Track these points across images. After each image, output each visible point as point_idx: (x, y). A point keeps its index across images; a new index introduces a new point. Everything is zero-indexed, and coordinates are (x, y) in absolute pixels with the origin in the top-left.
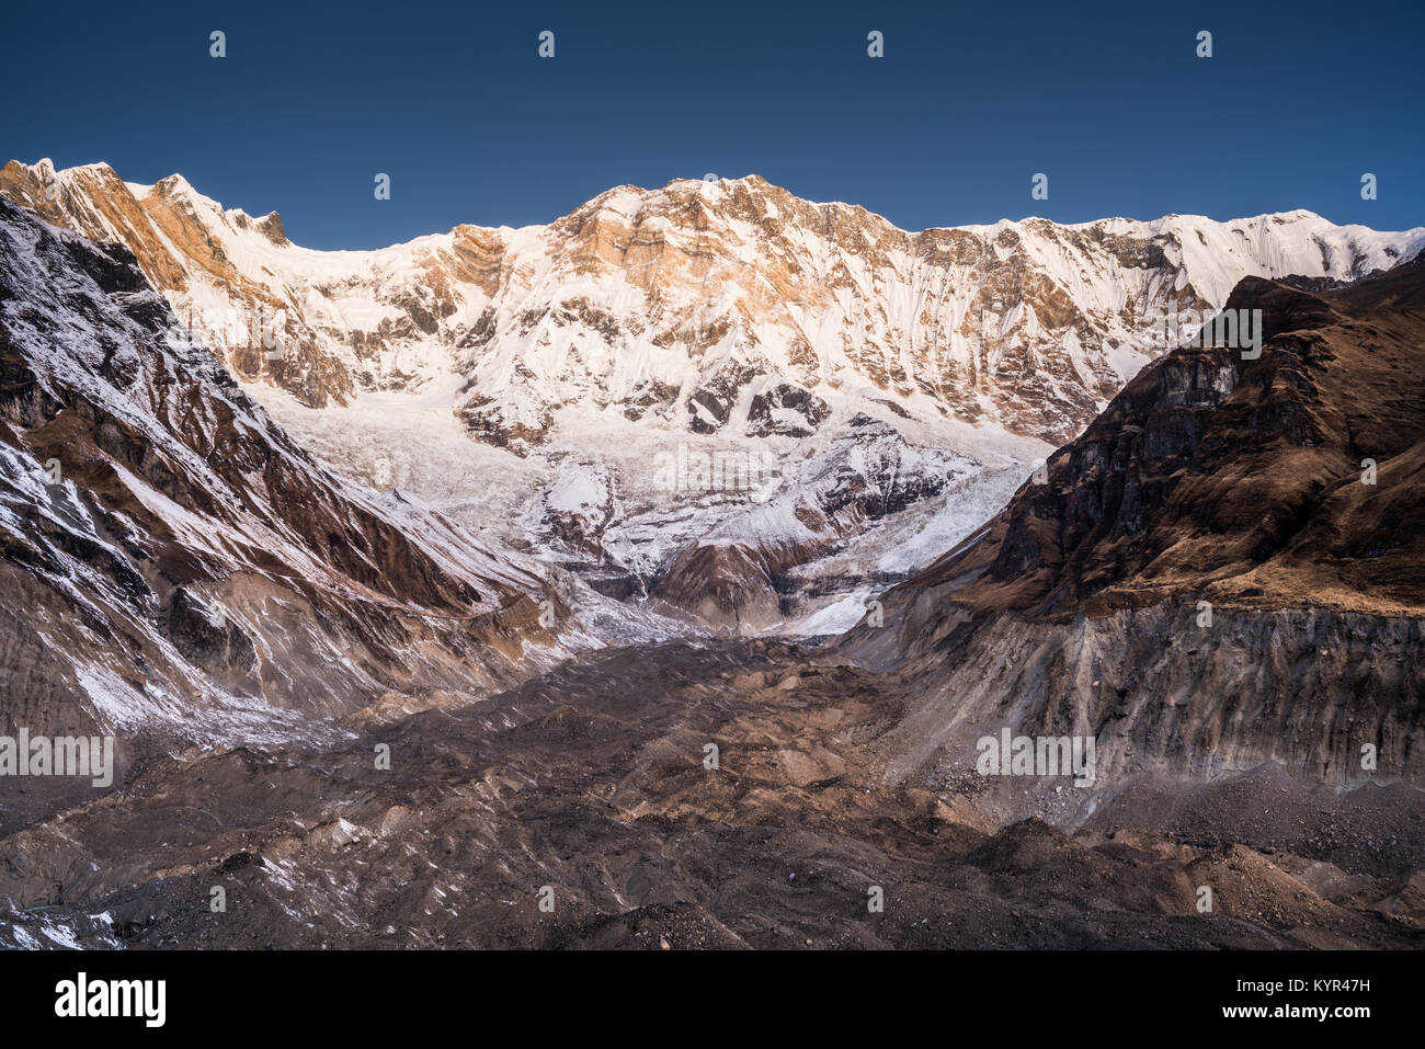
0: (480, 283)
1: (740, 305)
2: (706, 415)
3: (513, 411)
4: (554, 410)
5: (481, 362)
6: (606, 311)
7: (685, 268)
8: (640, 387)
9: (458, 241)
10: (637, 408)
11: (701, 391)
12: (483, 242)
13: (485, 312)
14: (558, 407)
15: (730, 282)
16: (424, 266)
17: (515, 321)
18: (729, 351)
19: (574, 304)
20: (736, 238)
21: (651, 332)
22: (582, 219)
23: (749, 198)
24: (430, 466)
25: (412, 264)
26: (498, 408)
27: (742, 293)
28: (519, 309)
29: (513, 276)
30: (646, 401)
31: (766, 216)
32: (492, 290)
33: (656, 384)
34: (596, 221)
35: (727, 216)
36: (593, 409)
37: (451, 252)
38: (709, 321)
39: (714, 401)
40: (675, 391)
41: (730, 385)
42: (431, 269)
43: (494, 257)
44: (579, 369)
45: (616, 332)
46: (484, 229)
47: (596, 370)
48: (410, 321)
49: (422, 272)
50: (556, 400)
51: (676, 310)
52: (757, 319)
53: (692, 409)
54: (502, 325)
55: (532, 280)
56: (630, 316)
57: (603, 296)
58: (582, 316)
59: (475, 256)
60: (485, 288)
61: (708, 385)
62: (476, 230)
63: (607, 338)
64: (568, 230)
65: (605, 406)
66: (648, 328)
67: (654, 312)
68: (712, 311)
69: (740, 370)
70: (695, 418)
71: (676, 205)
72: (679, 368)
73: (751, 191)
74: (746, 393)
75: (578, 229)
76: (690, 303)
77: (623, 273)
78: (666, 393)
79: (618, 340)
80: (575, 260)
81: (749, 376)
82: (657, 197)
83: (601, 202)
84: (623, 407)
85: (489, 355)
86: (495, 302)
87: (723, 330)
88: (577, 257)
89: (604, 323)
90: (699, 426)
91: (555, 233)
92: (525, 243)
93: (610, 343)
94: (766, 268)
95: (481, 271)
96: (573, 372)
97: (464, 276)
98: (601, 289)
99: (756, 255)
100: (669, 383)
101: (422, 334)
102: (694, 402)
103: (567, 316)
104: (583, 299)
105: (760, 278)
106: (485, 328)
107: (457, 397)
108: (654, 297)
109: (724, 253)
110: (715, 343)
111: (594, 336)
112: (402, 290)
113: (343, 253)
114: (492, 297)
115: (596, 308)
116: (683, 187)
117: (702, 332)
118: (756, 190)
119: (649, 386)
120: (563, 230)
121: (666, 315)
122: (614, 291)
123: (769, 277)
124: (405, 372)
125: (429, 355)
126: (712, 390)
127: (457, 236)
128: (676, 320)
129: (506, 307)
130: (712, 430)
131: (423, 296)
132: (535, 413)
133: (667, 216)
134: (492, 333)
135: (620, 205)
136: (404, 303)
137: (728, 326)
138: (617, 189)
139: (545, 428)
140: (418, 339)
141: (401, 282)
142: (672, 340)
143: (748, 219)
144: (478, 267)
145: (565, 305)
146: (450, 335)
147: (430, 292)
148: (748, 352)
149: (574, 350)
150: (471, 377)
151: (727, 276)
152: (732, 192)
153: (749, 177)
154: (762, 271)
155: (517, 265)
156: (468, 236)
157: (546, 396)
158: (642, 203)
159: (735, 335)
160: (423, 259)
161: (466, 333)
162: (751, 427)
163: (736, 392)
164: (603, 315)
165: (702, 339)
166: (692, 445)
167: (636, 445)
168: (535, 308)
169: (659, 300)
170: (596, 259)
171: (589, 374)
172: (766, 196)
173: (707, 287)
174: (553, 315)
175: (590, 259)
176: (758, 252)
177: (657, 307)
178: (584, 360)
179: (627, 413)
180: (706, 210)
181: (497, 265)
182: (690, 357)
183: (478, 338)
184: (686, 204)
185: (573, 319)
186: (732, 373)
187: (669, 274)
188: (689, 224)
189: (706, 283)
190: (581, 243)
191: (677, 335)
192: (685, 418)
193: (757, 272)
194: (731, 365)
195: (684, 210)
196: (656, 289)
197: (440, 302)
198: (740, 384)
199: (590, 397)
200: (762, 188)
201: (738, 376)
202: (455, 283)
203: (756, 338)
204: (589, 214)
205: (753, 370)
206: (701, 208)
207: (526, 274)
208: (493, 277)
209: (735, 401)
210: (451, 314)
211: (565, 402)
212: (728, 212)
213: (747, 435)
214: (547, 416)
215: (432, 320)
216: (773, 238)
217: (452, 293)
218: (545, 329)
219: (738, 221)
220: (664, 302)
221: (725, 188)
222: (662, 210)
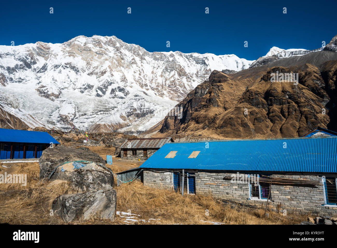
0: (43, 57)
1: (109, 67)
2: (100, 93)
3: (51, 90)
5: (43, 77)
6: (76, 66)
7: (96, 57)
8: (84, 85)
9: (38, 46)
10: (83, 90)
11: (99, 87)
12: (44, 46)
13: (44, 64)
14: (63, 89)
15: (107, 61)
16: (28, 51)
17: (52, 67)
18: (106, 77)
19: (68, 64)
20: (109, 50)
21: (87, 72)
22: (71, 43)
24: (29, 102)
25: (25, 51)
26: (47, 89)
27: (110, 64)
28: (53, 64)
29: (52, 56)
30: (85, 89)
31: (116, 46)
32: (46, 59)
33: (88, 85)
34: (74, 44)
35: (107, 45)
36: (72, 90)
37: (36, 48)
38: (102, 70)
39: (103, 89)
40: (93, 86)
41: (106, 86)
42: (30, 52)
43: (47, 51)
44: (69, 80)
45: (78, 71)
46: (45, 43)
47: (73, 81)
48: (24, 65)
49: (28, 53)
50: (62, 87)
51: (94, 67)
52: (113, 70)
53: (97, 91)
54: (49, 67)
55: (57, 57)
56: (82, 68)
57: (75, 62)
58: (70, 67)
59: (42, 50)
60: (45, 58)
61: (101, 86)
62: (42, 43)
63: (76, 73)
64: (67, 45)
65: (75, 89)
66: (87, 71)
68: (102, 68)
69: (109, 82)
70: (97, 93)
71: (95, 41)
72: (94, 81)
73: (113, 40)
74: (110, 88)
75: (69, 45)
76: (97, 65)
77: (81, 57)
78: (90, 87)
79: (79, 73)
80: (69, 53)
81: (111, 84)
82: (90, 39)
83: (76, 39)
84: (80, 90)
85: (45, 75)
86: (47, 62)
87: (105, 72)
89: (75, 69)
90: (98, 95)
91: (64, 46)
92: (56, 48)
93: (77, 74)
94: (116, 58)
95: (44, 54)
96: (67, 81)
97: (39, 54)
98: (75, 60)
99: (113, 55)
100: (91, 85)
101: (27, 69)
102: (97, 89)
103: (66, 67)
104: (70, 63)
105: (114, 61)
106: (44, 68)
107: (36, 85)
108: (88, 63)
109: (106, 54)
110: (103, 75)
111: (73, 72)
112: (22, 57)
114: (46, 60)
115: (74, 65)
116: (95, 37)
117: (100, 73)
118: (114, 40)
119: (86, 85)
120: (66, 45)
121: (91, 68)
122: (79, 61)
123: (116, 60)
124: (22, 78)
125: (28, 74)
126: (102, 87)
127: (37, 44)
128: (94, 69)
129: (51, 63)
130: (101, 96)
131: (28, 59)
132: (57, 90)
133: (92, 44)
134: (46, 70)
135: (81, 40)
136: (22, 61)
137: (106, 71)
138: (80, 36)
139: (59, 94)
140: (26, 70)
141: (22, 55)
142: (93, 74)
143: (112, 46)
144: (43, 53)
145: (66, 64)
146: (35, 69)
147: (30, 58)
148: (111, 78)
149: (68, 75)
150: (40, 80)
151: (106, 60)
152: (108, 40)
153: (113, 36)
154: (115, 59)
155: (53, 53)
156: (40, 45)
157: (60, 86)
158: (86, 40)
159: (108, 74)
160: (28, 49)
161: (39, 69)
162: (111, 96)
163: (107, 87)
164: (75, 67)
165: (100, 74)
166: (96, 100)
167: (82, 99)
168: (58, 64)
169: (89, 64)
170: (74, 53)
171: (71, 81)
172: (117, 41)
173: (101, 62)
174: (62, 66)
175: (72, 53)
176: (114, 54)
177: (89, 66)
178: (70, 78)
179: (81, 91)
180: (102, 43)
181: (48, 53)
182: (97, 78)
183: (42, 71)
184: (97, 41)
185: (68, 67)
186: (107, 83)
187: (92, 58)
188: (98, 46)
189: (101, 61)
190: (70, 49)
191: (94, 73)
192: (95, 93)
193: (114, 59)
194: (107, 81)
195: (97, 43)
196: (89, 62)
197: (32, 61)
198: (108, 85)
199: (71, 87)
200: (116, 39)
201: (108, 84)
202: (36, 56)
203: (113, 75)
204: (73, 42)
205: (112, 82)
206: (101, 43)
207: (56, 55)
208: (47, 56)
209: (107, 90)
210: (35, 64)
211: (65, 88)
212: (107, 44)
213: (110, 98)
214: (60, 91)
215: (30, 65)
216: (118, 51)
217: (36, 59)
218: (60, 70)
219: (110, 47)
220: (91, 65)
221: (107, 38)
222: (91, 42)
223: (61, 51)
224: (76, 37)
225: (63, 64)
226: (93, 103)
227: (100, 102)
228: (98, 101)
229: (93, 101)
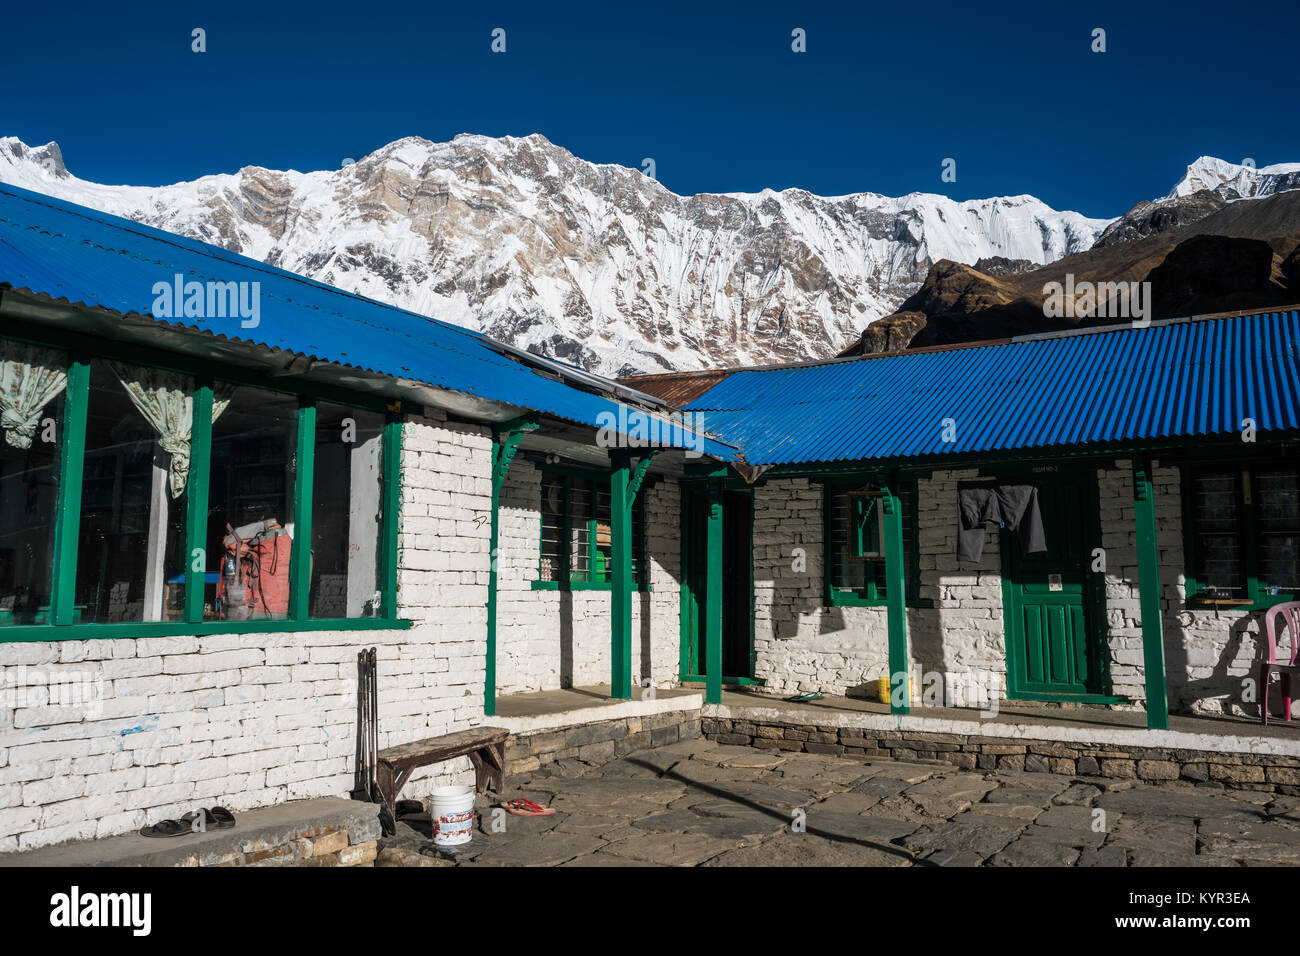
0: (266, 225)
1: (520, 257)
6: (391, 258)
7: (468, 220)
9: (245, 183)
12: (271, 184)
13: (270, 254)
15: (511, 236)
16: (210, 205)
17: (300, 264)
18: (507, 300)
19: (358, 250)
20: (519, 194)
21: (433, 280)
22: (370, 167)
23: (532, 156)
25: (197, 203)
27: (522, 247)
28: (304, 252)
29: (300, 219)
31: (547, 174)
32: (279, 232)
34: (383, 170)
35: (510, 172)
37: (238, 193)
38: (490, 271)
41: (507, 333)
42: (217, 208)
43: (281, 200)
45: (399, 278)
46: (272, 172)
49: (208, 211)
51: (458, 260)
52: (536, 271)
54: (288, 265)
55: (319, 225)
56: (414, 264)
57: (388, 243)
58: (366, 262)
59: (262, 198)
60: (271, 229)
62: (263, 173)
63: (391, 284)
64: (356, 177)
66: (431, 276)
67: (437, 261)
68: (492, 262)
69: (517, 320)
71: (462, 159)
73: (534, 149)
75: (365, 177)
76: (472, 254)
77: (408, 222)
79: (401, 286)
80: (361, 207)
81: (525, 326)
82: (445, 149)
83: (389, 151)
86: (281, 244)
87: (502, 280)
88: (364, 204)
89: (388, 270)
91: (342, 179)
92: (312, 188)
93: (393, 289)
94: (546, 224)
95: (268, 213)
97: (249, 216)
98: (386, 236)
99: (536, 211)
103: (351, 261)
104: (368, 245)
105: (540, 233)
108: (437, 247)
109: (507, 208)
110: (494, 293)
111: (378, 282)
112: (187, 227)
113: (125, 187)
114: (278, 239)
115: (380, 254)
116: (465, 141)
117: (482, 282)
118: (539, 149)
120: (351, 177)
121: (449, 264)
122: (400, 240)
123: (548, 231)
127: (244, 177)
128: (458, 270)
129: (293, 249)
131: (209, 234)
133: (453, 169)
135: (409, 155)
137: (507, 277)
138: (405, 140)
141: (186, 220)
142: (454, 288)
143: (530, 176)
144: (266, 209)
145: (350, 250)
147: (216, 231)
148: (525, 301)
151: (508, 230)
152: (515, 150)
153: (532, 136)
154: (542, 226)
155: (303, 208)
156: (255, 178)
158: (429, 155)
159: (515, 286)
160: (209, 198)
163: (512, 340)
164: (387, 262)
165: (482, 288)
168: (321, 252)
169: (442, 249)
170: (383, 207)
172: (548, 155)
173: (488, 239)
174: (338, 260)
175: (376, 206)
176: (539, 208)
177: (440, 256)
180: (490, 166)
181: (284, 208)
182: (470, 305)
184: (471, 159)
185: (357, 264)
186: (509, 322)
187: (453, 225)
188: (473, 178)
189: (488, 235)
190: (369, 190)
191: (459, 284)
193: (537, 227)
194: (509, 315)
195: (470, 164)
196: (439, 239)
197: (225, 242)
198: (517, 332)
200: (544, 147)
201: (515, 325)
202: (241, 223)
203: (534, 290)
204: (377, 164)
205: (530, 320)
206: (486, 163)
207: (313, 218)
208: (279, 220)
212: (512, 168)
216: (553, 195)
217: (237, 233)
218: (330, 273)
219: (520, 177)
220: (447, 251)
221: (510, 146)
222: (447, 163)
224: (390, 146)
225: (341, 251)
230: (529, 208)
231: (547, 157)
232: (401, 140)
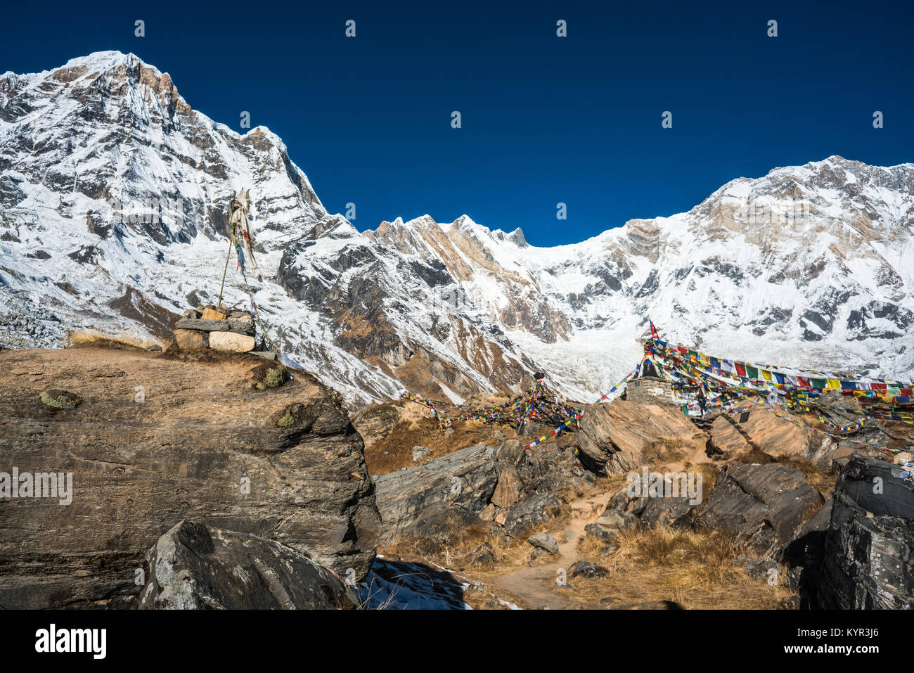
0: (646, 255)
1: (833, 248)
2: (814, 328)
3: (674, 336)
4: (702, 333)
5: (651, 305)
6: (733, 264)
7: (788, 227)
8: (762, 312)
9: (630, 231)
10: (762, 327)
11: (809, 311)
12: (646, 229)
13: (651, 273)
14: (705, 330)
15: (823, 233)
16: (609, 249)
17: (671, 277)
18: (828, 280)
19: (710, 261)
20: (824, 201)
21: (767, 274)
22: (710, 205)
23: (832, 172)
25: (602, 249)
26: (664, 335)
27: (834, 239)
28: (673, 269)
29: (667, 248)
30: (768, 322)
31: (847, 183)
32: (654, 259)
33: (773, 309)
34: (720, 204)
35: (816, 187)
36: (730, 330)
37: (626, 238)
38: (810, 261)
39: (821, 317)
40: (789, 313)
41: (831, 305)
42: (614, 250)
43: (654, 238)
44: (718, 304)
45: (741, 276)
46: (646, 220)
47: (729, 304)
48: (604, 284)
49: (609, 253)
50: (703, 326)
51: (784, 257)
52: (848, 256)
53: (803, 324)
54: (663, 279)
55: (680, 249)
56: (751, 265)
57: (730, 253)
58: (716, 268)
59: (642, 238)
60: (649, 258)
61: (813, 307)
62: (640, 222)
63: (736, 281)
64: (701, 213)
65: (738, 327)
66: (765, 272)
67: (767, 260)
68: (810, 254)
69: (837, 294)
70: (806, 331)
71: (777, 186)
72: (791, 296)
73: (832, 167)
74: (844, 311)
75: (707, 212)
76: (794, 251)
77: (743, 236)
78: (782, 315)
79: (743, 282)
80: (708, 233)
81: (845, 298)
82: (763, 182)
83: (723, 191)
84: (751, 327)
85: (655, 301)
86: (657, 266)
87: (821, 266)
88: (709, 231)
89: (733, 272)
90: (809, 336)
91: (693, 216)
92: (674, 226)
93: (738, 284)
94: (851, 219)
95: (646, 247)
96: (713, 307)
97: (635, 252)
98: (728, 249)
99: (841, 211)
100: (783, 308)
101: (612, 291)
102: (804, 319)
103: (706, 270)
104: (716, 258)
105: (847, 227)
106: (652, 283)
107: (637, 329)
108: (766, 250)
109: (816, 213)
110: (815, 276)
111: (726, 281)
112: (597, 265)
113: (560, 247)
114: (654, 263)
115: (726, 262)
116: (778, 173)
117: (805, 270)
118: (837, 166)
119: (769, 311)
120: (698, 214)
121: (778, 261)
122: (738, 250)
123: (853, 225)
124: (603, 316)
125: (616, 304)
126: (817, 310)
127: (629, 227)
128: (785, 264)
129: (666, 268)
130: (819, 338)
131: (611, 267)
132: (689, 336)
133: (771, 194)
134: (656, 286)
135: (738, 191)
136: (599, 274)
137: (824, 264)
138: (733, 181)
139: (697, 345)
140: (610, 295)
141: (597, 260)
142: (784, 278)
143: (832, 187)
144: (644, 245)
145: (704, 263)
146: (630, 290)
147: (615, 264)
148: (843, 280)
149: (713, 292)
150: (645, 315)
151: (820, 229)
152: (818, 170)
153: (830, 158)
154: (848, 222)
155: (669, 240)
156: (636, 227)
157: (696, 324)
158: (751, 188)
159: (831, 269)
160: (609, 244)
161: (640, 288)
162: (851, 333)
163: (836, 310)
164: (731, 267)
165: (806, 275)
166: (805, 350)
167: (762, 352)
168: (684, 267)
169: (770, 251)
170: (723, 230)
171: (725, 307)
172: (845, 168)
173: (806, 238)
174: (697, 270)
175: (718, 230)
176: (843, 208)
177: (770, 256)
178: (721, 298)
179: (755, 331)
180: (799, 186)
181: (656, 242)
182: (798, 288)
183: (648, 290)
184: (784, 184)
185: (710, 271)
186: (832, 296)
187: (776, 233)
188: (787, 197)
189: (805, 236)
190: (712, 220)
191: (787, 274)
192: (799, 331)
193: (844, 223)
194: (831, 290)
195: (783, 188)
196: (767, 244)
197: (622, 270)
198: (839, 303)
199: (727, 322)
200: (841, 164)
201: (836, 298)
202: (630, 257)
203: (848, 270)
204: (715, 201)
205: (848, 293)
206: (796, 185)
207: (676, 245)
208: (654, 250)
209: (836, 316)
210: (629, 277)
211: (710, 327)
212: (817, 184)
213: (848, 340)
214: (698, 337)
215: (617, 282)
216: (854, 197)
217: (628, 263)
218: (692, 280)
219: (825, 189)
220: (774, 252)
221: (812, 168)
222: (766, 191)
223: (689, 231)
224: (723, 187)
225: (698, 264)
226: (796, 360)
227: (819, 355)
228: (812, 352)
229: (794, 355)
230: (836, 210)
231: (845, 171)
232: (730, 182)
